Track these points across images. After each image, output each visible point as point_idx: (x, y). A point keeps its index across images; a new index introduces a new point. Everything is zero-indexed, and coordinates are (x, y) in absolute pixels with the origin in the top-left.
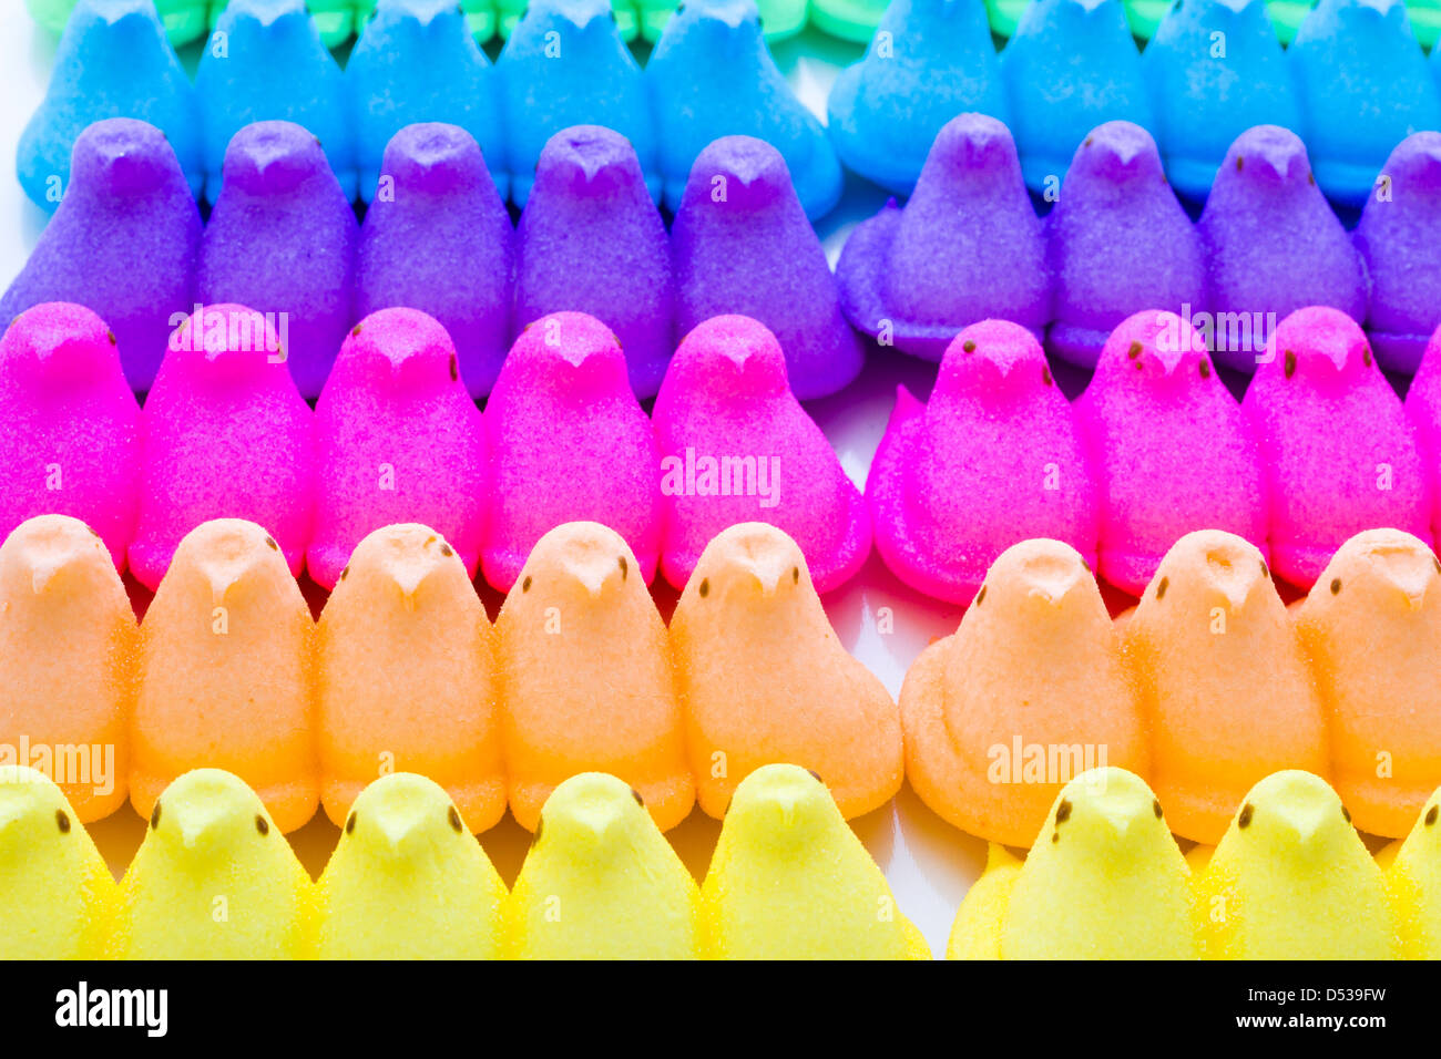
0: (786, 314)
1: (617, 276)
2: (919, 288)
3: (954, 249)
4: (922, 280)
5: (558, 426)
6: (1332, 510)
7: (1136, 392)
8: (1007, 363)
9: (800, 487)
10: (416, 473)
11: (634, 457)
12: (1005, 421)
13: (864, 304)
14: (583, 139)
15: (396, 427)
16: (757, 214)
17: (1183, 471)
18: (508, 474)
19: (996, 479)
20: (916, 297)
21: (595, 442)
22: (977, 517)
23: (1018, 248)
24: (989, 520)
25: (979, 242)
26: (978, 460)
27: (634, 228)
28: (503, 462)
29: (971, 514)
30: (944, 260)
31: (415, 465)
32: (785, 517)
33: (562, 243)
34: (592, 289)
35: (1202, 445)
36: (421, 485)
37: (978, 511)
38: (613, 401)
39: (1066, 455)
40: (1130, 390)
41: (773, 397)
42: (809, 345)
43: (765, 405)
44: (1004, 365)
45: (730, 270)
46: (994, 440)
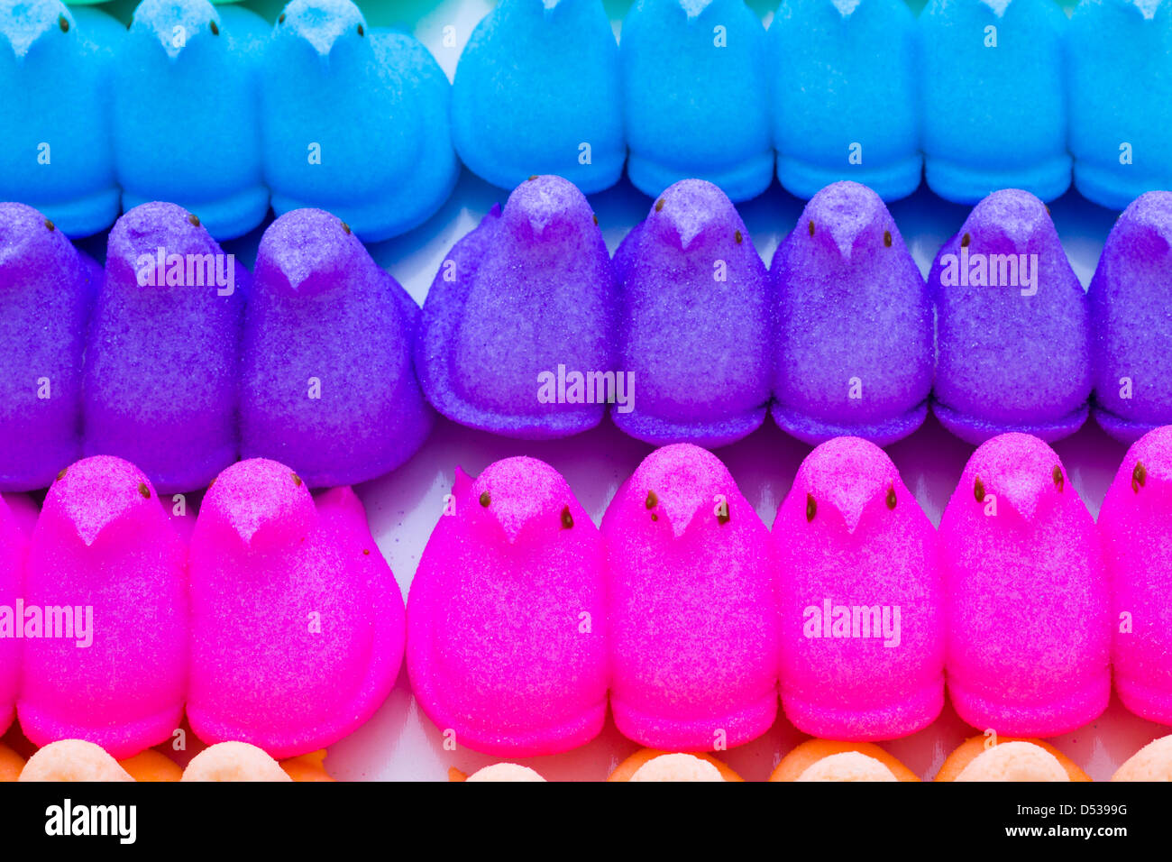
0: (340, 408)
1: (174, 374)
2: (477, 371)
3: (513, 330)
4: (480, 363)
6: (834, 672)
7: (653, 543)
8: (515, 529)
9: (310, 652)
11: (153, 619)
12: (517, 579)
13: (433, 368)
14: (144, 229)
16: (317, 299)
17: (686, 638)
19: (501, 643)
20: (474, 380)
22: (482, 680)
23: (576, 329)
24: (493, 685)
25: (537, 326)
26: (487, 619)
27: (194, 316)
29: (477, 676)
30: (501, 343)
33: (123, 336)
34: (149, 389)
35: (707, 608)
38: (139, 556)
40: (647, 538)
42: (365, 434)
43: (282, 562)
44: (513, 531)
45: (288, 362)
46: (504, 600)
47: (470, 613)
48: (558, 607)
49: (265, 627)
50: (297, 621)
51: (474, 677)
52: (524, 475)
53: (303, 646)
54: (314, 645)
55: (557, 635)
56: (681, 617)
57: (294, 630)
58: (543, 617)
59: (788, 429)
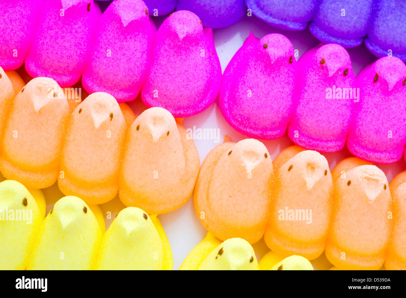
5: (116, 41)
6: (370, 136)
7: (319, 76)
8: (275, 59)
9: (191, 83)
10: (63, 47)
11: (139, 58)
12: (269, 75)
15: (61, 28)
17: (323, 112)
18: (96, 53)
19: (258, 97)
20: (265, 3)
21: (126, 50)
22: (248, 108)
24: (252, 111)
26: (255, 87)
28: (96, 47)
29: (247, 106)
31: (64, 44)
32: (182, 93)
35: (332, 103)
36: (64, 52)
37: (249, 106)
38: (139, 34)
39: (286, 93)
40: (317, 74)
41: (193, 46)
42: (223, 12)
43: (189, 49)
44: (273, 60)
46: (263, 82)
47: (249, 84)
48: (281, 90)
49: (178, 71)
50: (189, 71)
51: (245, 106)
52: (281, 41)
53: (189, 80)
54: (193, 81)
55: (278, 99)
56: (323, 104)
57: (188, 74)
58: (275, 91)
59: (370, 48)
